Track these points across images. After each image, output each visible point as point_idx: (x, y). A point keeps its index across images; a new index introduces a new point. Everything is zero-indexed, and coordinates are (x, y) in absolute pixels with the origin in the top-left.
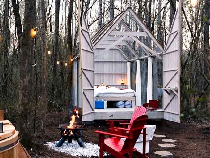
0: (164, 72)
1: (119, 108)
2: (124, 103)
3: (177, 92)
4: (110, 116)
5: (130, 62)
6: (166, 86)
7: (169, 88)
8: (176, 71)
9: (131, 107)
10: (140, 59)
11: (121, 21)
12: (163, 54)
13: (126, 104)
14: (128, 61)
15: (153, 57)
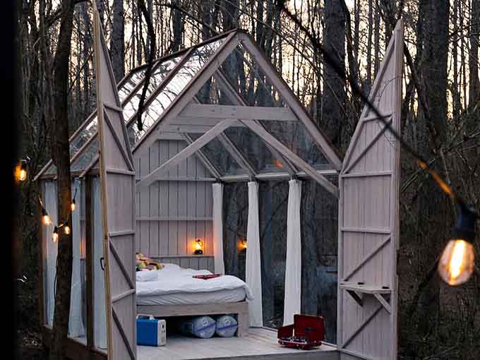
0: (343, 232)
1: (199, 338)
2: (212, 321)
3: (388, 301)
5: (222, 182)
6: (351, 276)
7: (359, 283)
8: (386, 238)
9: (235, 335)
10: (258, 180)
11: (216, 72)
12: (340, 176)
13: (220, 326)
14: (214, 179)
15: (305, 181)
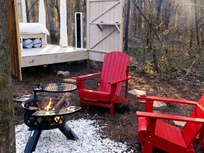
0: (90, 2)
1: (27, 48)
2: (32, 41)
3: (119, 27)
4: (30, 62)
6: (95, 20)
7: (101, 22)
9: (41, 47)
13: (35, 43)
